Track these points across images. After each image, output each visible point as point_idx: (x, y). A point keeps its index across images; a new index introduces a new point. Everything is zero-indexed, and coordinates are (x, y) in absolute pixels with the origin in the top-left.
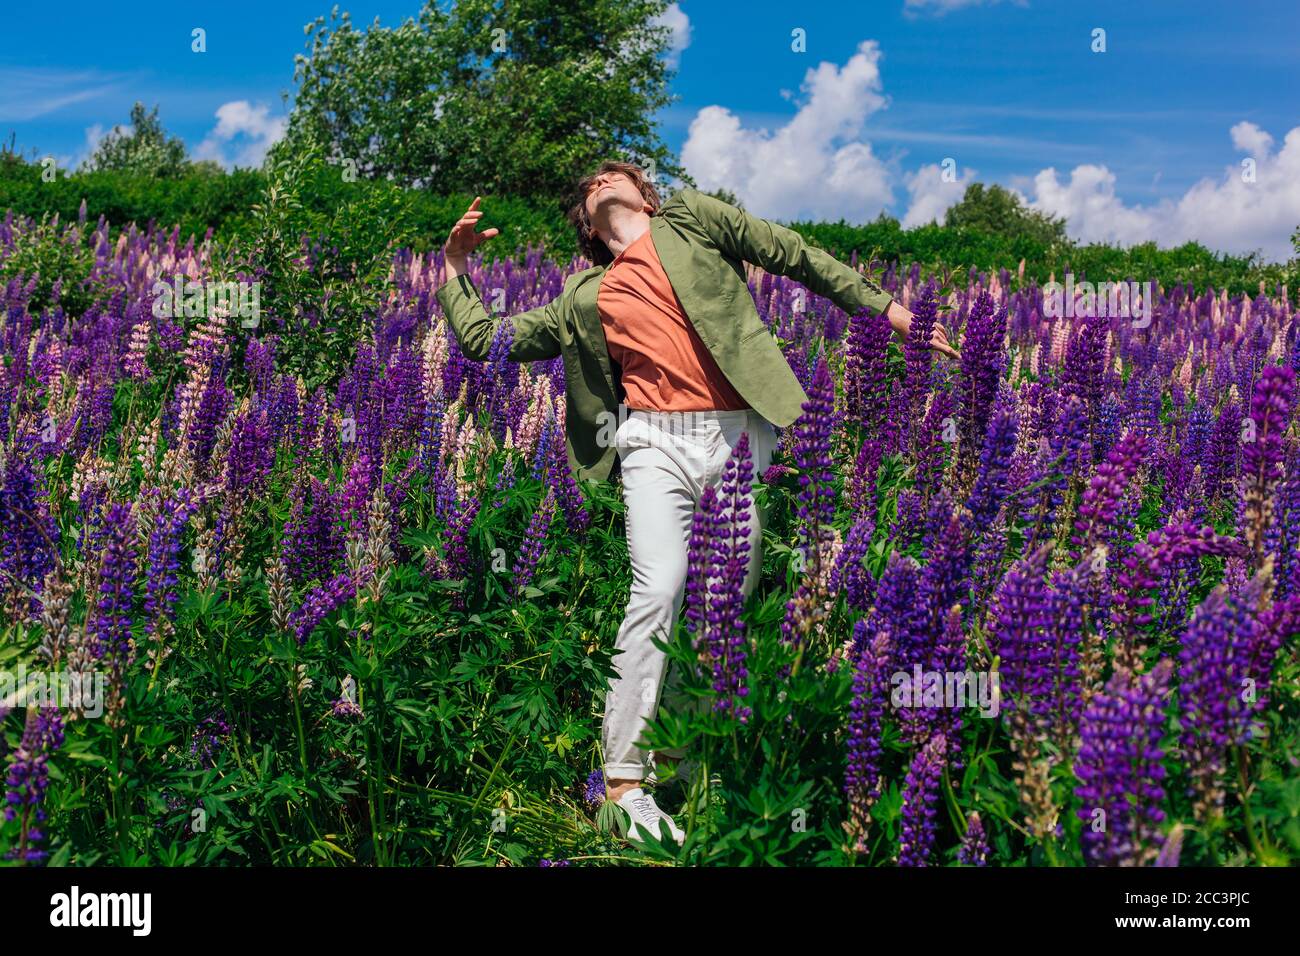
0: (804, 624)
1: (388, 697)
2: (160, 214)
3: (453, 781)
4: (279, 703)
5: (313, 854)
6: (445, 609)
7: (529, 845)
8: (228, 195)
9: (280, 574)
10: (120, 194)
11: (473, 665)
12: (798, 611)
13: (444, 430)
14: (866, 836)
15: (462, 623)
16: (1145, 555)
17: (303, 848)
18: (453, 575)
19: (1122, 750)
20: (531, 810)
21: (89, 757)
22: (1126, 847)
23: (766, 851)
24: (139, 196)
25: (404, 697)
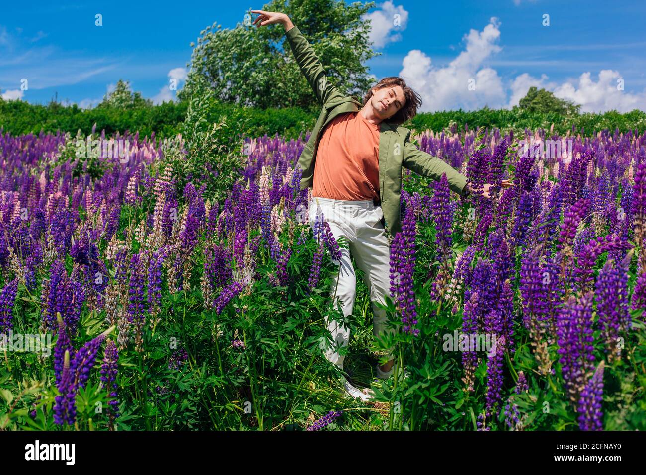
0: (441, 291)
1: (257, 338)
2: (129, 127)
3: (288, 377)
4: (209, 342)
5: (227, 410)
6: (279, 300)
7: (323, 405)
8: (161, 115)
9: (207, 284)
10: (109, 119)
11: (293, 323)
12: (438, 286)
13: (272, 218)
14: (473, 384)
15: (288, 306)
16: (589, 251)
17: (222, 407)
18: (281, 285)
19: (575, 331)
20: (324, 390)
21: (130, 365)
22: (579, 372)
23: (430, 395)
24: (118, 119)
25: (265, 337)
